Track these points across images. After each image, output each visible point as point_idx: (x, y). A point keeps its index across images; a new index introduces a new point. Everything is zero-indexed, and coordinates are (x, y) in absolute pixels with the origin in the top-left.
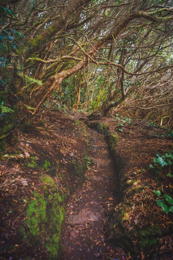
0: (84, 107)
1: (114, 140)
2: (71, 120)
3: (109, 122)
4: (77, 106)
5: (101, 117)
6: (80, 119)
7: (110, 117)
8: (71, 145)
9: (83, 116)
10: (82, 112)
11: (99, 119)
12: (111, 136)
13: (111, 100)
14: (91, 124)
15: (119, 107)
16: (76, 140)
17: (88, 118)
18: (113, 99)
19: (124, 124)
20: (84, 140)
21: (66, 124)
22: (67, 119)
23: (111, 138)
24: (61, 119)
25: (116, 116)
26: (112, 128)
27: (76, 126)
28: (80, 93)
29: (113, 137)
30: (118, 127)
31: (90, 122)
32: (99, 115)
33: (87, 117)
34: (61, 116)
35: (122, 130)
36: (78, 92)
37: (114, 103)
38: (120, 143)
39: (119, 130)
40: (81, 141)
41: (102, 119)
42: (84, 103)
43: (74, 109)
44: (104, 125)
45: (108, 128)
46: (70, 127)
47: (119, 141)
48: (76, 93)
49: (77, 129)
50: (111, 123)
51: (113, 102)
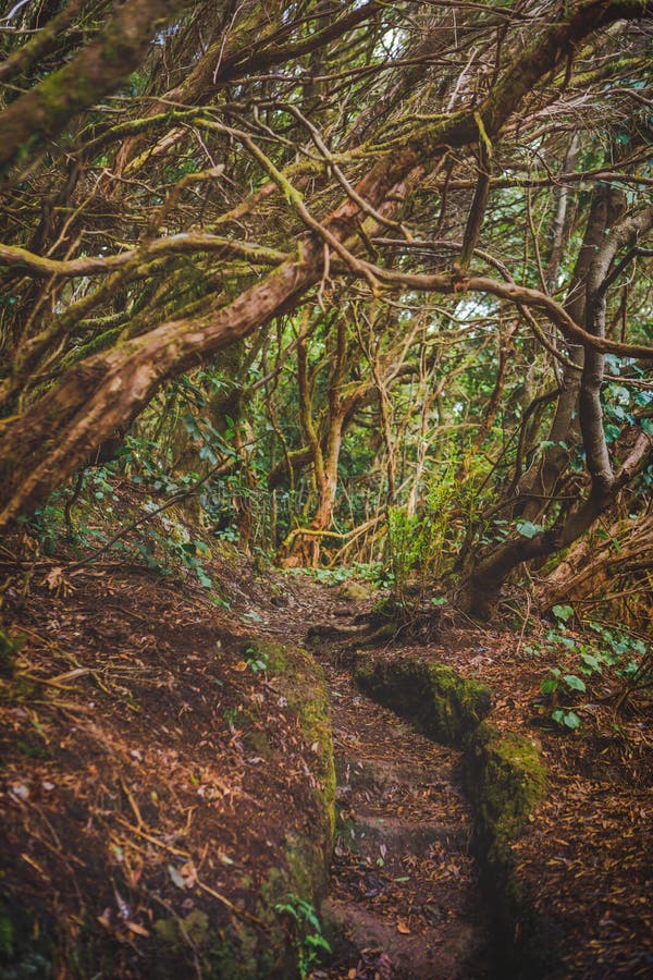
0: (360, 554)
1: (516, 789)
2: (228, 639)
3: (497, 661)
4: (311, 545)
5: (447, 620)
6: (311, 633)
7: (512, 625)
8: (191, 808)
9: (337, 615)
10: (340, 583)
11: (436, 640)
12: (498, 759)
13: (519, 512)
14: (378, 668)
15: (584, 561)
16: (239, 778)
17: (362, 627)
18: (531, 507)
19: (594, 679)
20: (306, 780)
21: (192, 664)
22: (203, 632)
23: (493, 775)
24: (162, 632)
25: (554, 620)
26: (510, 703)
27: (256, 683)
28: (335, 457)
29: (509, 767)
30: (547, 700)
31: (372, 654)
32: (436, 613)
33: (358, 621)
34: (169, 607)
35: (572, 720)
36: (326, 453)
37: (539, 534)
38: (548, 813)
39: (557, 716)
40: (281, 787)
41: (454, 638)
42: (364, 526)
43: (292, 560)
44: (462, 681)
45: (484, 706)
46: (214, 687)
47: (549, 798)
48: (311, 457)
49: (261, 698)
50: (510, 665)
51: (528, 529)
